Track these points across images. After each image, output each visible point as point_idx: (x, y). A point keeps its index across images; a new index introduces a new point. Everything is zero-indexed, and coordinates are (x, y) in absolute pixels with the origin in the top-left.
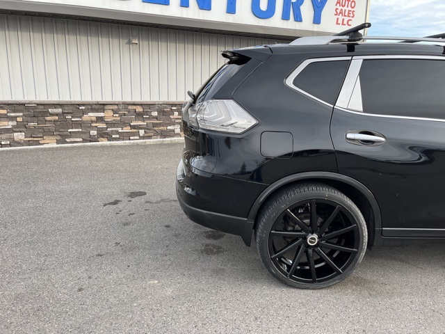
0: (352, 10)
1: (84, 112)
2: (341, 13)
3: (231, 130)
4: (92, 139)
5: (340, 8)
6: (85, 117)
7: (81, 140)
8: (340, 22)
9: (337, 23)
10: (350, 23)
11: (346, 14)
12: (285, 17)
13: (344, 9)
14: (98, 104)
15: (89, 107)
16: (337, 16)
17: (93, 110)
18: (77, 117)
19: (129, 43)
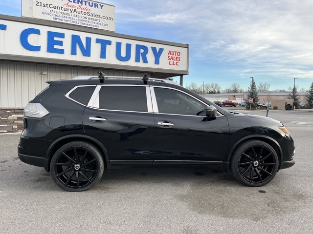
0: (179, 57)
1: (9, 114)
2: (172, 58)
3: (37, 116)
4: (14, 131)
5: (171, 56)
6: (10, 118)
7: (6, 131)
8: (172, 63)
9: (170, 64)
10: (177, 64)
11: (175, 59)
12: (137, 60)
13: (173, 56)
14: (18, 109)
15: (13, 111)
16: (170, 60)
17: (15, 113)
18: (5, 117)
19: (41, 74)
